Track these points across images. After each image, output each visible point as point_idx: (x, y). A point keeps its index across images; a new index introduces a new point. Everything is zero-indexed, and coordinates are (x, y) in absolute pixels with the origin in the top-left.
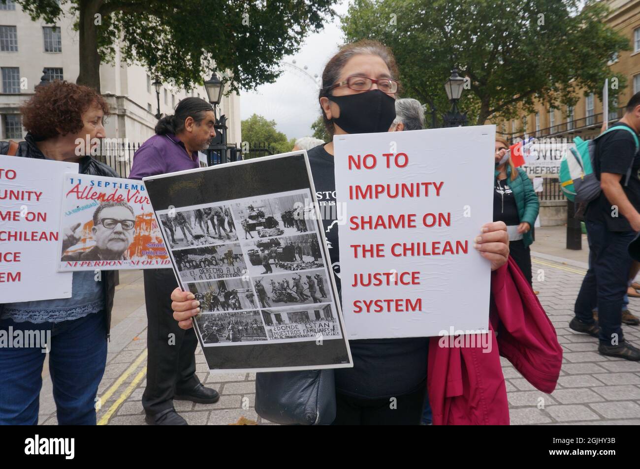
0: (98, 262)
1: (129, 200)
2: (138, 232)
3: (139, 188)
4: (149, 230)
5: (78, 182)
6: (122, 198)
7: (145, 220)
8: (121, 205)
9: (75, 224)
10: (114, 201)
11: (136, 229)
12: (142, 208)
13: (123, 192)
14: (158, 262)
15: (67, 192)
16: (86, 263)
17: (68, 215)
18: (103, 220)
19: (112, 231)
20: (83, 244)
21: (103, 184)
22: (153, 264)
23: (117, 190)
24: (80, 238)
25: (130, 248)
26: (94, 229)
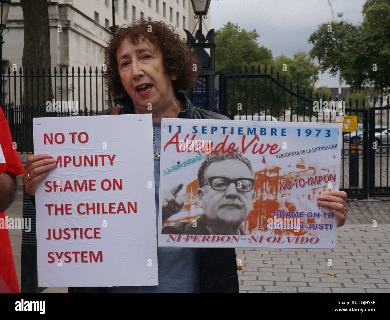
0: (207, 236)
1: (244, 150)
2: (259, 195)
3: (258, 132)
4: (275, 193)
5: (177, 130)
6: (235, 148)
7: (268, 179)
8: (234, 158)
9: (177, 185)
10: (224, 152)
11: (257, 192)
12: (264, 161)
13: (235, 139)
14: (291, 239)
15: (165, 144)
16: (192, 237)
17: (167, 174)
18: (211, 179)
19: (223, 194)
20: (187, 212)
21: (209, 130)
22: (283, 242)
23: (227, 136)
24: (183, 204)
25: (249, 218)
26: (200, 192)
